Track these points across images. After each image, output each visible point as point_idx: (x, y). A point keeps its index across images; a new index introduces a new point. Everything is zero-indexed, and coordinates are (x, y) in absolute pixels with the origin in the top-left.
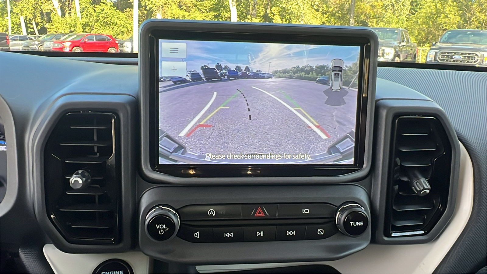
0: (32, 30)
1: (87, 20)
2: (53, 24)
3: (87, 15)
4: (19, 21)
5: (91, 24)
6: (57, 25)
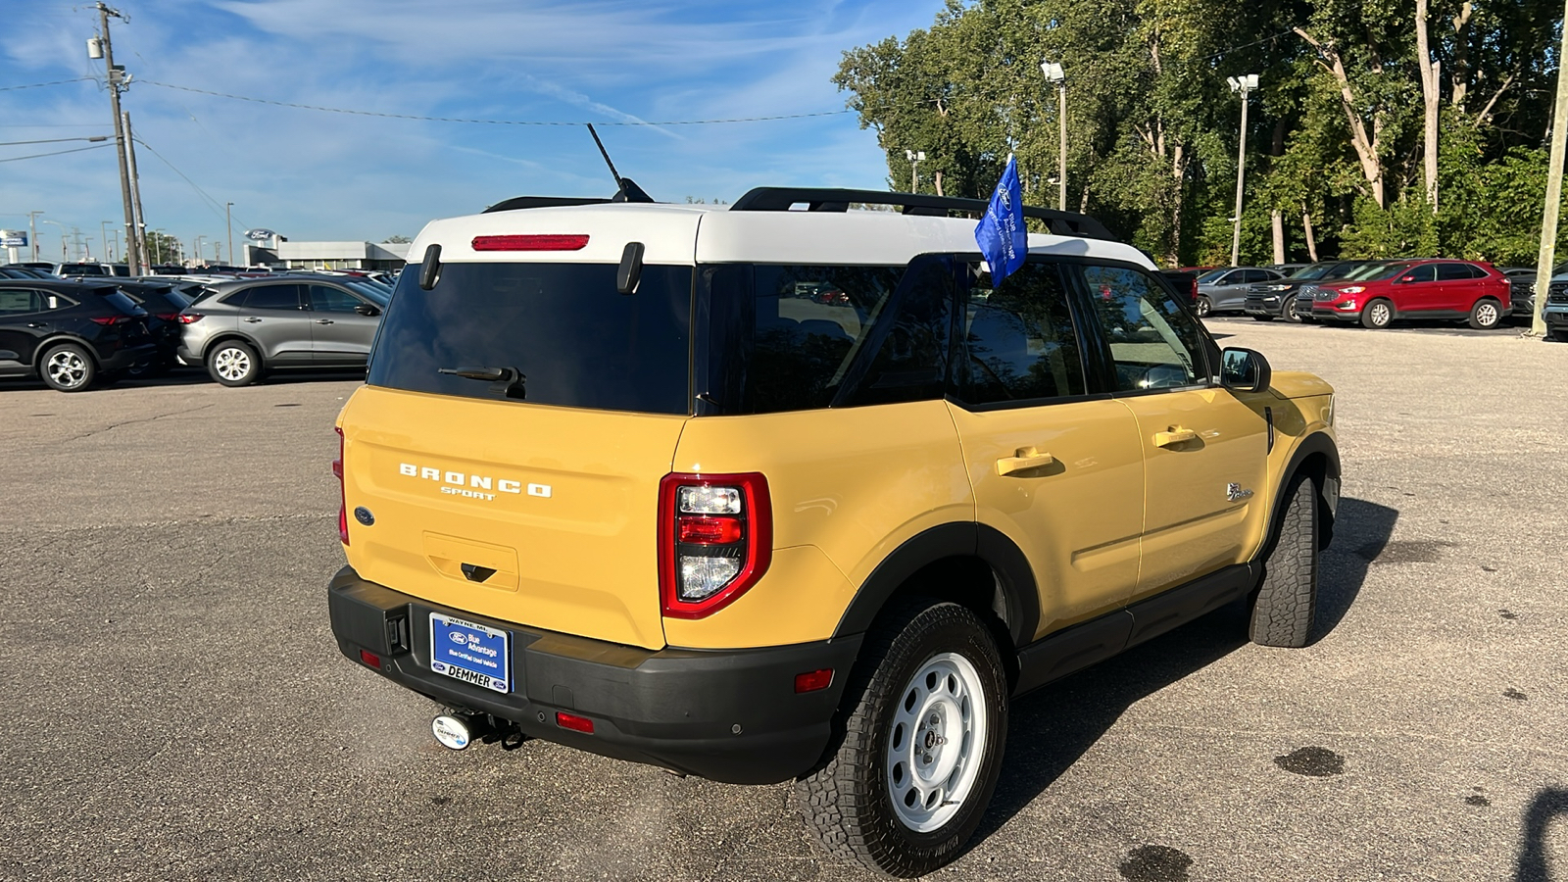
0: (1301, 246)
1: (1459, 211)
2: (1357, 228)
3: (1459, 197)
4: (1268, 222)
5: (1467, 222)
6: (1366, 229)
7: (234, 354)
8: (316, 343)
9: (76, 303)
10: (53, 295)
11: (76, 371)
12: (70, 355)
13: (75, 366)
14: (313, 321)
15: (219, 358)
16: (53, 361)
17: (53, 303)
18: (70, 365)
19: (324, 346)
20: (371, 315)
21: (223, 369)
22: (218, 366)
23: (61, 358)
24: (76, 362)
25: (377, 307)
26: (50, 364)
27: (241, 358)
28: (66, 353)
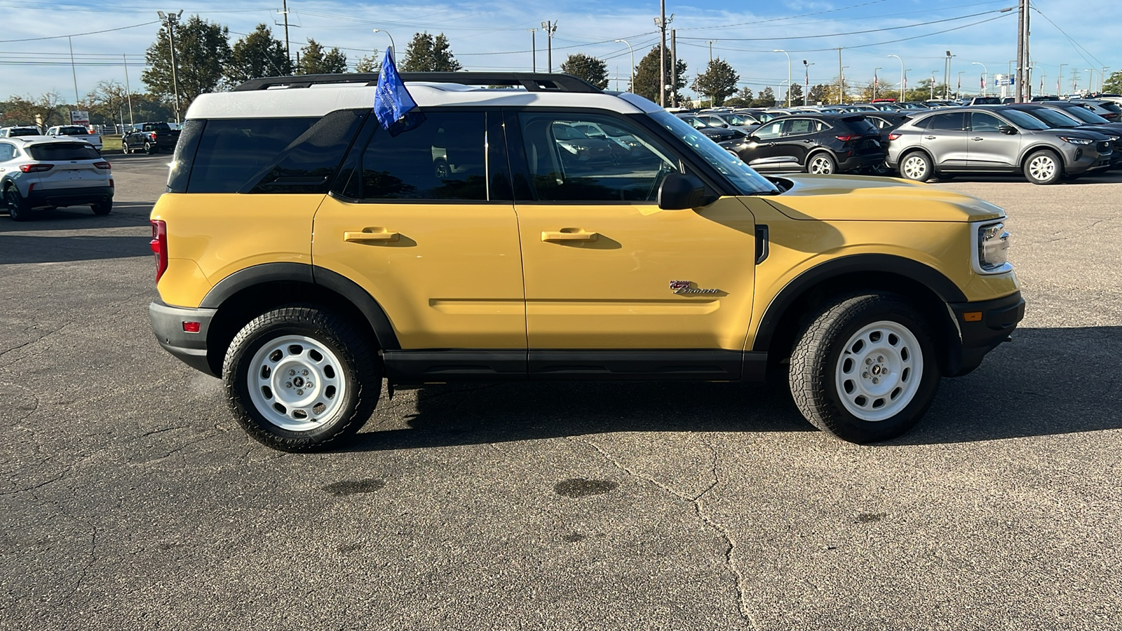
7: (917, 160)
8: (970, 154)
9: (831, 127)
10: (820, 122)
11: (826, 170)
12: (823, 160)
13: (825, 166)
14: (970, 138)
15: (907, 163)
16: (815, 163)
17: (819, 127)
18: (823, 164)
19: (977, 157)
20: (1009, 134)
21: (909, 171)
22: (906, 169)
23: (819, 162)
24: (827, 164)
25: (1016, 127)
26: (813, 165)
27: (921, 164)
28: (821, 159)
